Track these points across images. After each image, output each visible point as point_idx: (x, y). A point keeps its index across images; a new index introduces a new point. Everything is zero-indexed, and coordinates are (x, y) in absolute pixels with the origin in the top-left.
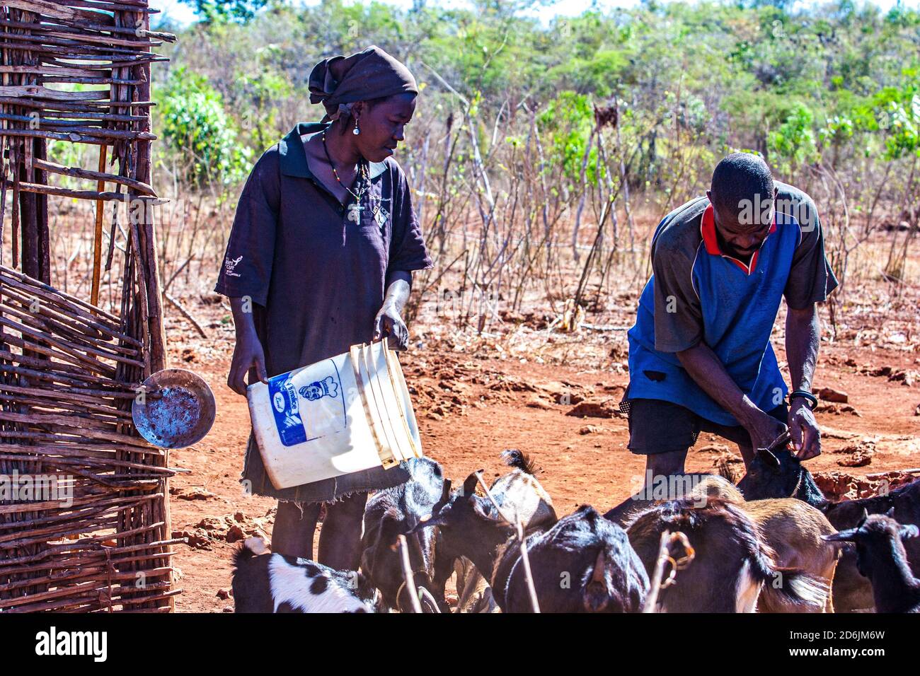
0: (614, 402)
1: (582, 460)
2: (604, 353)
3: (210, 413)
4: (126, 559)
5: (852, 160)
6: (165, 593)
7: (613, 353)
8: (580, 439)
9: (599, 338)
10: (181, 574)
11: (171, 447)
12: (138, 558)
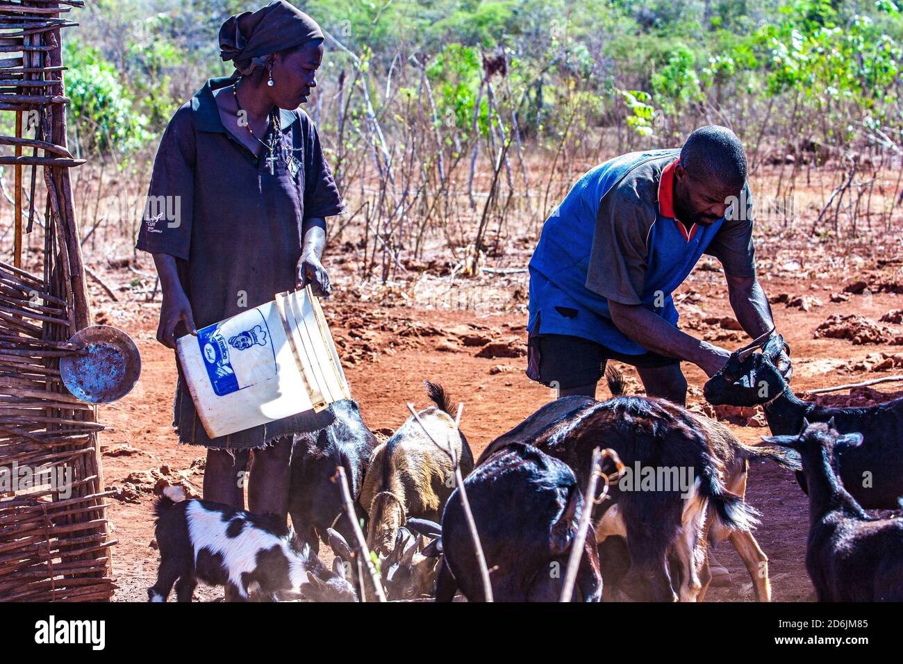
0: (521, 341)
1: (495, 399)
2: (508, 295)
3: (136, 366)
4: (62, 513)
5: (734, 98)
6: (102, 544)
7: (517, 295)
8: (491, 378)
9: (501, 281)
10: (113, 528)
11: (99, 401)
12: (73, 512)
